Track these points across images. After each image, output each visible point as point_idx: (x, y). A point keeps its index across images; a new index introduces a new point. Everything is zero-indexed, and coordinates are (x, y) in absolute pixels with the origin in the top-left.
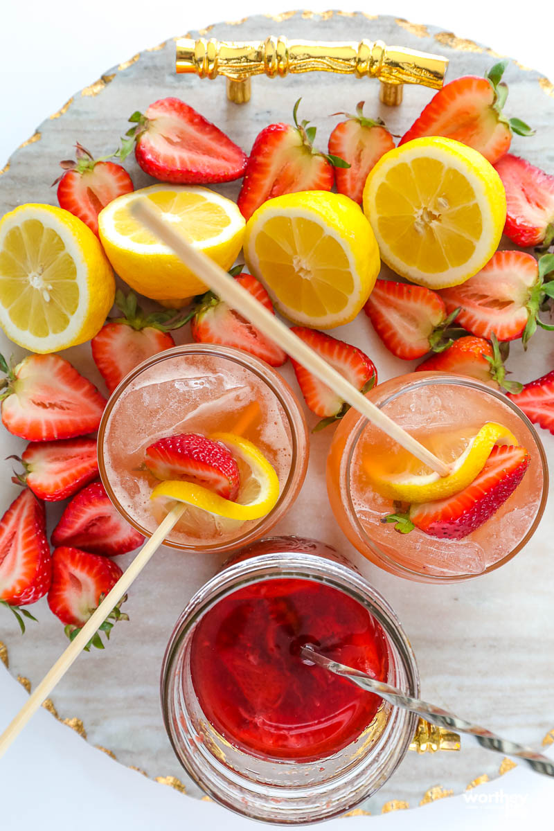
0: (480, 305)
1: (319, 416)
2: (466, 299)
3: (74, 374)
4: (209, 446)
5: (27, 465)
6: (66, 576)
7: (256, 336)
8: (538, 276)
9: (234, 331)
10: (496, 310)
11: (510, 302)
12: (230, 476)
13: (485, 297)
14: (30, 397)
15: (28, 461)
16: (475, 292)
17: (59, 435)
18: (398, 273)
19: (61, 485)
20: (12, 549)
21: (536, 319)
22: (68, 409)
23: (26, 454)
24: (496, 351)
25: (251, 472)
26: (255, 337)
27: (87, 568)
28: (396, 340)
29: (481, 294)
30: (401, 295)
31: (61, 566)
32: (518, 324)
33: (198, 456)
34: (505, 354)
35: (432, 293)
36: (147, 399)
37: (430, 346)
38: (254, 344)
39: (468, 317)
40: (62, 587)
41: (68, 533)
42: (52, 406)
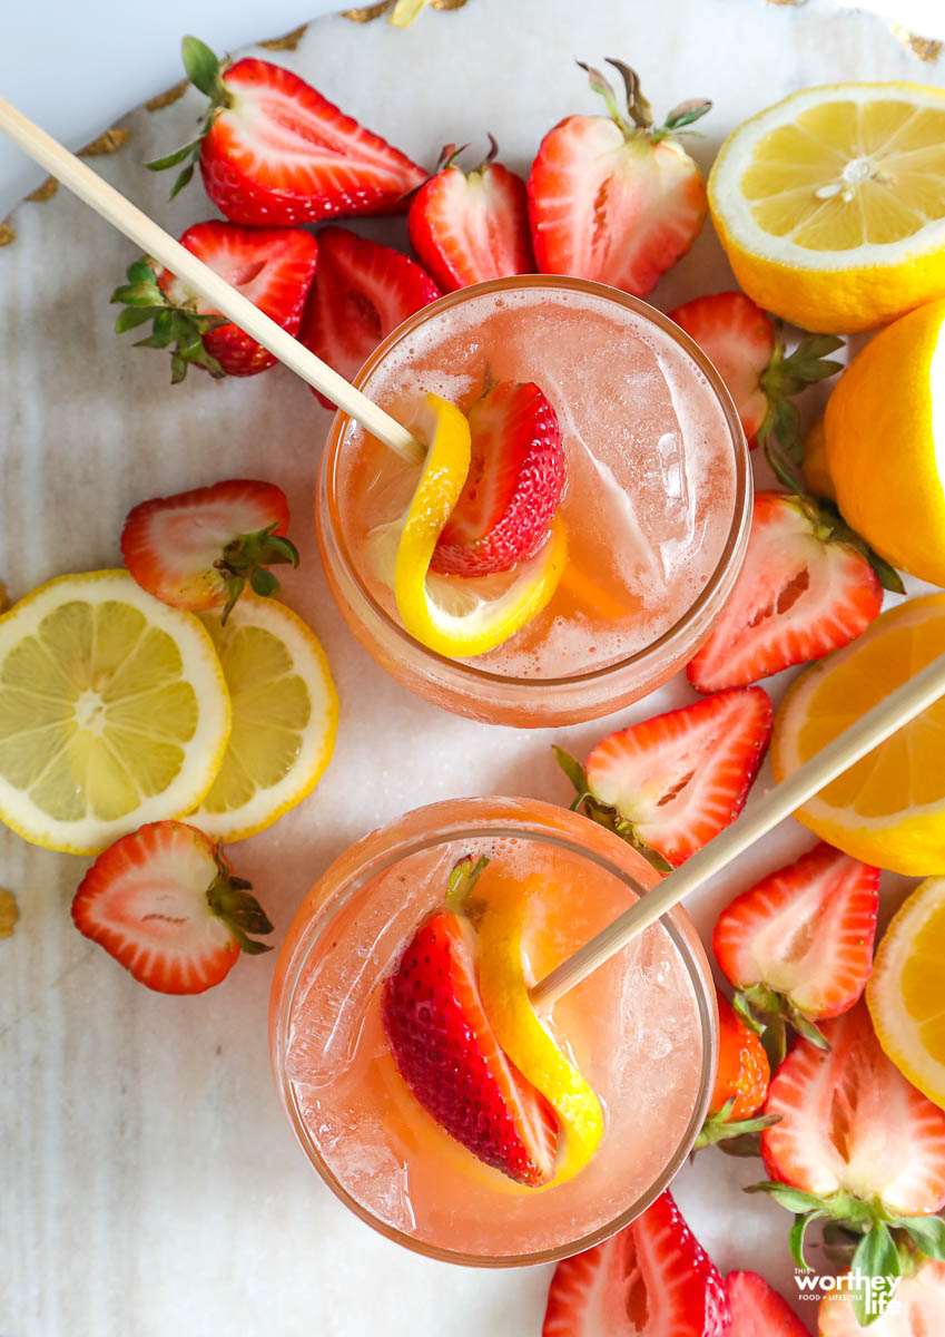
0: (836, 1092)
1: (588, 759)
2: (845, 1063)
3: (665, 261)
4: (544, 507)
5: (479, 171)
6: (260, 255)
7: (752, 627)
8: (905, 1216)
9: (762, 578)
10: (828, 1126)
11: (844, 1153)
12: (491, 541)
13: (854, 1104)
14: (617, 174)
15: (487, 175)
16: (862, 1083)
17: (542, 233)
18: (894, 919)
19: (444, 236)
20: (311, 146)
21: (813, 1211)
22: (594, 252)
23: (500, 171)
24: (744, 1127)
25: (487, 599)
26: (749, 623)
27: (278, 295)
28: (754, 916)
29: (860, 1094)
30: (851, 923)
31: (279, 245)
32: (802, 1172)
33: (527, 479)
34: (734, 1147)
35: (859, 988)
36: (639, 381)
37: (745, 987)
38: (736, 622)
39: (810, 1067)
40: (239, 248)
41: (345, 260)
42: (600, 219)
